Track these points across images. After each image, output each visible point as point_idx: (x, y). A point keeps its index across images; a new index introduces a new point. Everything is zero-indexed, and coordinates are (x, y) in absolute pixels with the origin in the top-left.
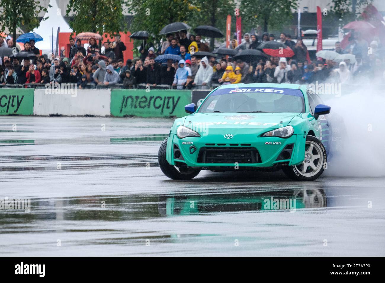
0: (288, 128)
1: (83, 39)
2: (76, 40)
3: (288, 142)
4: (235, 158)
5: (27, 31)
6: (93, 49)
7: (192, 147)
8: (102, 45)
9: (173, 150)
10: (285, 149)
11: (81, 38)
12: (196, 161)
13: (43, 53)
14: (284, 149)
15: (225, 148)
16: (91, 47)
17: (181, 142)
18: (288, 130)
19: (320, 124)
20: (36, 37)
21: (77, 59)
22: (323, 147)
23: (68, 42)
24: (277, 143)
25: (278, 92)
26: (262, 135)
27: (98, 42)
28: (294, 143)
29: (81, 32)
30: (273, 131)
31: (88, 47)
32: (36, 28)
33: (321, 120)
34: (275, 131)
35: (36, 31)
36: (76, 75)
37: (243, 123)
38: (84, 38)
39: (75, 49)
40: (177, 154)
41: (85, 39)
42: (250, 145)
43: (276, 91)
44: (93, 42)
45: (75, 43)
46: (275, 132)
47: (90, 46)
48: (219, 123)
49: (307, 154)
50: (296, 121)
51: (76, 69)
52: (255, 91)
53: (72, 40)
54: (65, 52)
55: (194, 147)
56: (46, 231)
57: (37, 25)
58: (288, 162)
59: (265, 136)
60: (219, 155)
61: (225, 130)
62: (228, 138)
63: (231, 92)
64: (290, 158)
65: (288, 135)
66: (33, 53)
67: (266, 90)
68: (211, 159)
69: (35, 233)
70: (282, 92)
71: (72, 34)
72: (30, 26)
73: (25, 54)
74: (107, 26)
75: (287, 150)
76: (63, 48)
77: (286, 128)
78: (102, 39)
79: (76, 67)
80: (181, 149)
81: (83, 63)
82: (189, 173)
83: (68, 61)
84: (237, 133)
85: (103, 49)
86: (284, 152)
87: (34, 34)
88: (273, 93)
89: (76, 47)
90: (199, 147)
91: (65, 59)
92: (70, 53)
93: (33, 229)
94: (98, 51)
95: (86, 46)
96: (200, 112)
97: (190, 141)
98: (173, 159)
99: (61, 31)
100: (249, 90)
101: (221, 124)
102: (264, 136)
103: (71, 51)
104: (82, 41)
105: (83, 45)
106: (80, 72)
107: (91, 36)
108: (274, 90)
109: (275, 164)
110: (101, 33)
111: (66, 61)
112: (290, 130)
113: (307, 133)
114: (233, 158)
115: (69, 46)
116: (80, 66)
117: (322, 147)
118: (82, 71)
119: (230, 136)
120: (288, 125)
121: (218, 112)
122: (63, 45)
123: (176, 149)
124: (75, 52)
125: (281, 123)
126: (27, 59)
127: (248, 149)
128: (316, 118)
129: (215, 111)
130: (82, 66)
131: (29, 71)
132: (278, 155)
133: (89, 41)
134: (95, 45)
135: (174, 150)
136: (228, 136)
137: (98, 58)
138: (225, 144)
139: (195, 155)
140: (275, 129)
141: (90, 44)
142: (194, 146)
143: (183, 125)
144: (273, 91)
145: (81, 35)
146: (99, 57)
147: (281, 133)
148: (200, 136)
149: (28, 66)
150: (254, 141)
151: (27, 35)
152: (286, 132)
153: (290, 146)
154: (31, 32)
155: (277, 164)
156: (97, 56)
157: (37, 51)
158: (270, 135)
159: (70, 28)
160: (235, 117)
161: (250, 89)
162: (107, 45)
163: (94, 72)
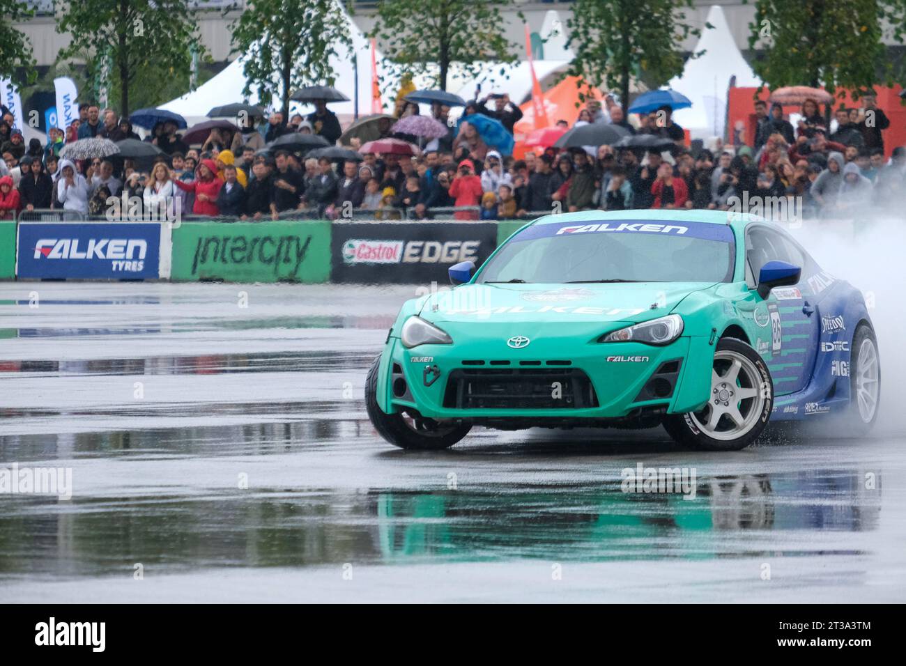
0: (669, 321)
1: (786, 104)
2: (770, 105)
3: (667, 354)
4: (534, 396)
5: (654, 86)
6: (812, 126)
7: (430, 370)
8: (832, 116)
9: (389, 377)
10: (659, 373)
11: (783, 100)
12: (442, 402)
13: (693, 136)
14: (654, 373)
15: (511, 371)
16: (806, 123)
17: (408, 357)
18: (669, 326)
19: (776, 310)
20: (676, 100)
21: (774, 150)
22: (766, 370)
23: (753, 110)
24: (637, 359)
25: (673, 232)
26: (601, 339)
27: (822, 109)
28: (682, 358)
29: (783, 86)
30: (630, 329)
31: (799, 123)
32: (676, 78)
33: (779, 299)
34: (636, 327)
35: (675, 84)
36: (772, 187)
37: (559, 310)
38: (791, 99)
39: (769, 127)
40: (400, 387)
41: (794, 104)
42: (568, 363)
43: (668, 229)
44: (810, 109)
45: (769, 111)
46: (635, 332)
47: (804, 119)
48: (502, 310)
49: (724, 385)
50: (692, 303)
51: (772, 174)
52: (617, 230)
53: (761, 106)
54: (745, 134)
55: (434, 370)
56: (704, 554)
57: (679, 72)
58: (666, 406)
59: (610, 342)
60: (496, 388)
61: (509, 326)
62: (517, 346)
63: (561, 232)
64: (671, 396)
65: (669, 338)
66: (667, 137)
67: (645, 228)
68: (479, 398)
69: (677, 559)
70: (683, 230)
71: (760, 90)
72: (662, 73)
73: (649, 141)
74: (843, 71)
75: (663, 375)
76: (740, 125)
77: (662, 320)
78: (833, 102)
79: (773, 169)
80: (407, 374)
81: (787, 160)
82: (441, 433)
83: (750, 155)
84: (538, 335)
85: (834, 125)
86: (657, 379)
87: (671, 92)
88: (660, 233)
89: (770, 122)
90: (446, 370)
91: (745, 150)
92: (757, 136)
93: (672, 551)
94: (824, 129)
95: (795, 119)
96: (480, 283)
97: (427, 353)
98: (389, 398)
99: (740, 84)
100: (604, 228)
101: (506, 312)
102: (605, 340)
103: (758, 130)
104: (785, 109)
105: (788, 116)
106: (783, 181)
107: (806, 94)
108: (663, 226)
109: (635, 410)
110: (829, 89)
111: (746, 155)
112: (674, 325)
113: (719, 333)
114: (529, 396)
115: (753, 118)
116: (781, 167)
117: (763, 371)
118: (785, 178)
119: (520, 341)
120: (669, 314)
121: (520, 282)
122: (739, 117)
123: (397, 375)
124: (769, 131)
125: (653, 308)
126: (656, 151)
127: (565, 374)
128: (764, 294)
129: (512, 279)
130: (786, 166)
131: (658, 180)
132: (639, 389)
133: (801, 107)
134: (816, 116)
135: (392, 377)
136: (516, 341)
137: (823, 147)
138: (507, 362)
139: (439, 388)
140: (636, 323)
141: (805, 114)
142: (435, 366)
143: (418, 316)
144: (662, 229)
145: (782, 92)
146: (824, 144)
147: (651, 332)
148: (451, 343)
149: (658, 167)
150: (579, 355)
151: (654, 95)
152: (663, 330)
153: (672, 366)
154: (663, 88)
155: (641, 410)
156: (821, 143)
157: (676, 132)
158: (624, 339)
159: (754, 77)
160: (549, 294)
161: (607, 225)
162: (844, 116)
163: (814, 179)
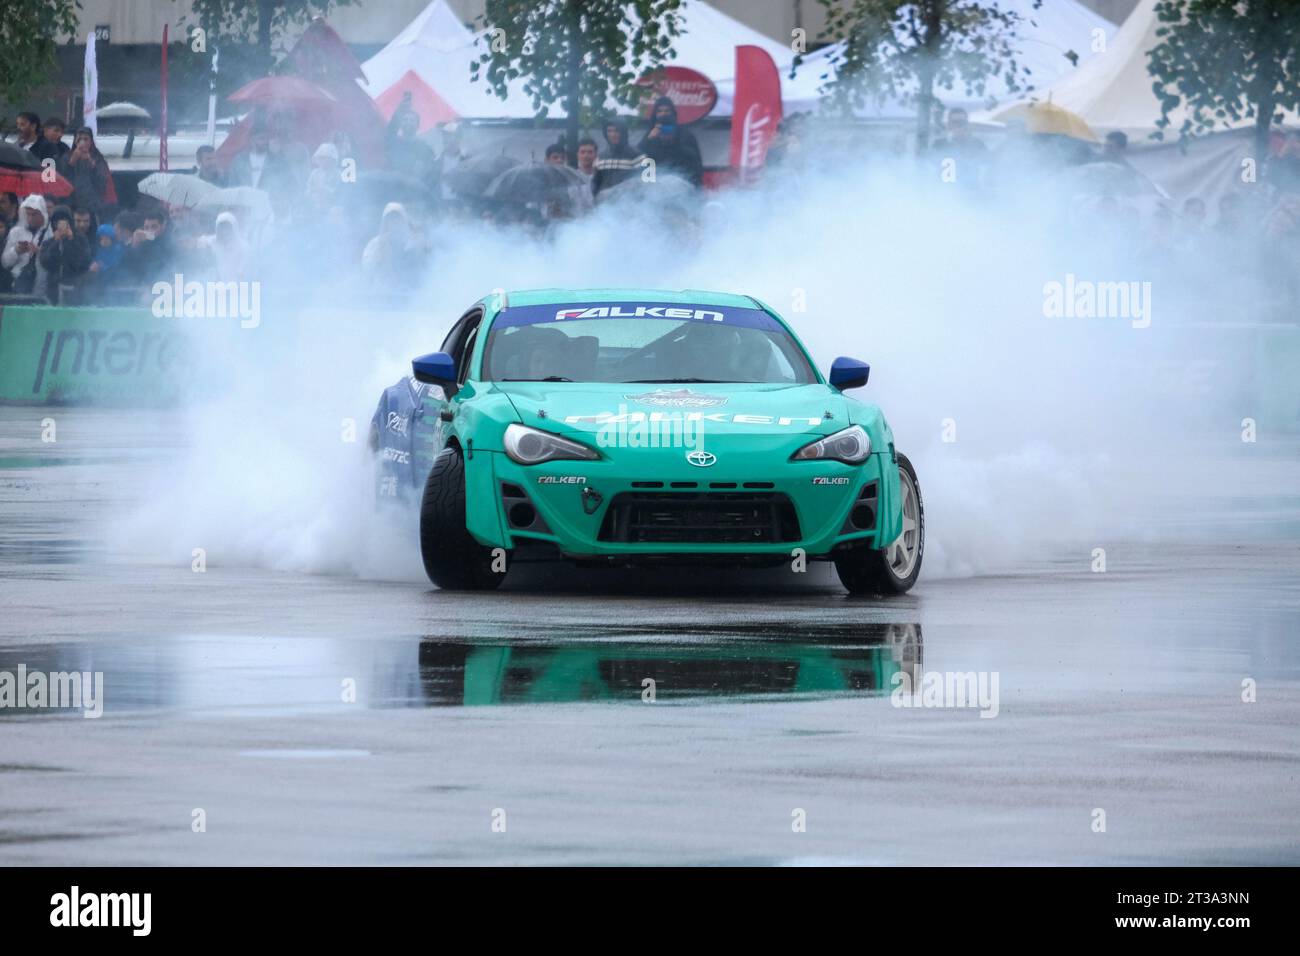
3: (865, 476)
4: (717, 527)
7: (590, 494)
9: (500, 503)
10: (862, 498)
12: (596, 534)
14: (857, 498)
15: (694, 495)
17: (533, 477)
18: (859, 439)
25: (708, 319)
28: (878, 480)
30: (820, 442)
34: (826, 441)
40: (521, 515)
42: (770, 485)
43: (699, 314)
46: (826, 445)
52: (636, 313)
58: (871, 539)
59: (805, 459)
60: (663, 517)
62: (702, 464)
63: (560, 316)
64: (875, 528)
65: (861, 455)
67: (668, 312)
70: (719, 316)
75: (864, 501)
77: (850, 432)
80: (537, 498)
88: (696, 320)
98: (505, 528)
100: (616, 312)
102: (799, 458)
112: (863, 440)
114: (713, 527)
119: (705, 457)
120: (850, 425)
123: (516, 500)
125: (829, 418)
127: (756, 499)
132: (845, 518)
135: (506, 501)
136: (700, 457)
138: (694, 484)
140: (826, 436)
142: (592, 489)
143: (521, 423)
144: (692, 315)
147: (836, 448)
150: (781, 472)
152: (852, 444)
158: (818, 455)
161: (619, 309)
